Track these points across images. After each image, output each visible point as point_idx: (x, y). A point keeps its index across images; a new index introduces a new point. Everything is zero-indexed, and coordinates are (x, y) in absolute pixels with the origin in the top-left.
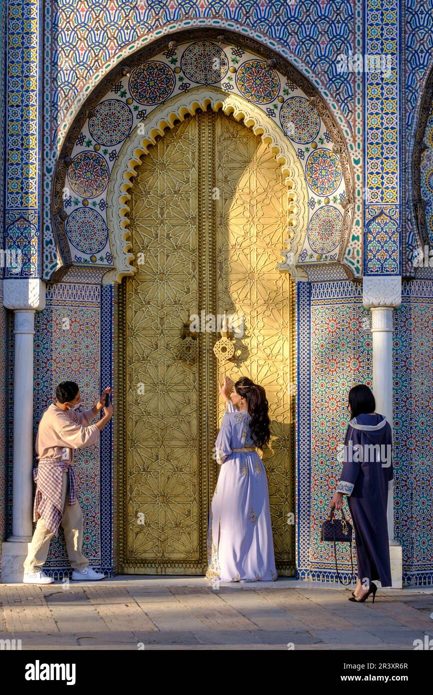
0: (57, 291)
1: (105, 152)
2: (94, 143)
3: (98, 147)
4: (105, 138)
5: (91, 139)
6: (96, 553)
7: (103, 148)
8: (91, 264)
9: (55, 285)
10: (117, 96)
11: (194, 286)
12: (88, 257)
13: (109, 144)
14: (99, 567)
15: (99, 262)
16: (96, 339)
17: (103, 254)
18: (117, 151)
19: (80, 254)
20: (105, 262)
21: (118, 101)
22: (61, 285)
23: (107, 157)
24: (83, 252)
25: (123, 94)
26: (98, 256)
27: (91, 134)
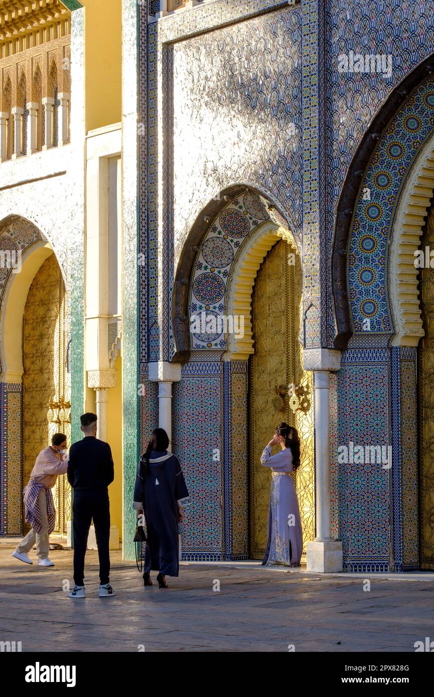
0: (187, 368)
1: (219, 272)
2: (209, 267)
3: (213, 270)
4: (217, 263)
5: (207, 265)
6: (218, 543)
7: (217, 270)
8: (207, 349)
9: (186, 364)
10: (216, 234)
11: (284, 359)
12: (205, 344)
13: (220, 267)
14: (221, 553)
15: (213, 347)
16: (217, 399)
17: (218, 341)
18: (228, 270)
19: (199, 343)
20: (219, 347)
21: (218, 237)
22: (191, 364)
23: (221, 275)
24: (203, 341)
25: (220, 233)
26: (213, 343)
27: (206, 262)
